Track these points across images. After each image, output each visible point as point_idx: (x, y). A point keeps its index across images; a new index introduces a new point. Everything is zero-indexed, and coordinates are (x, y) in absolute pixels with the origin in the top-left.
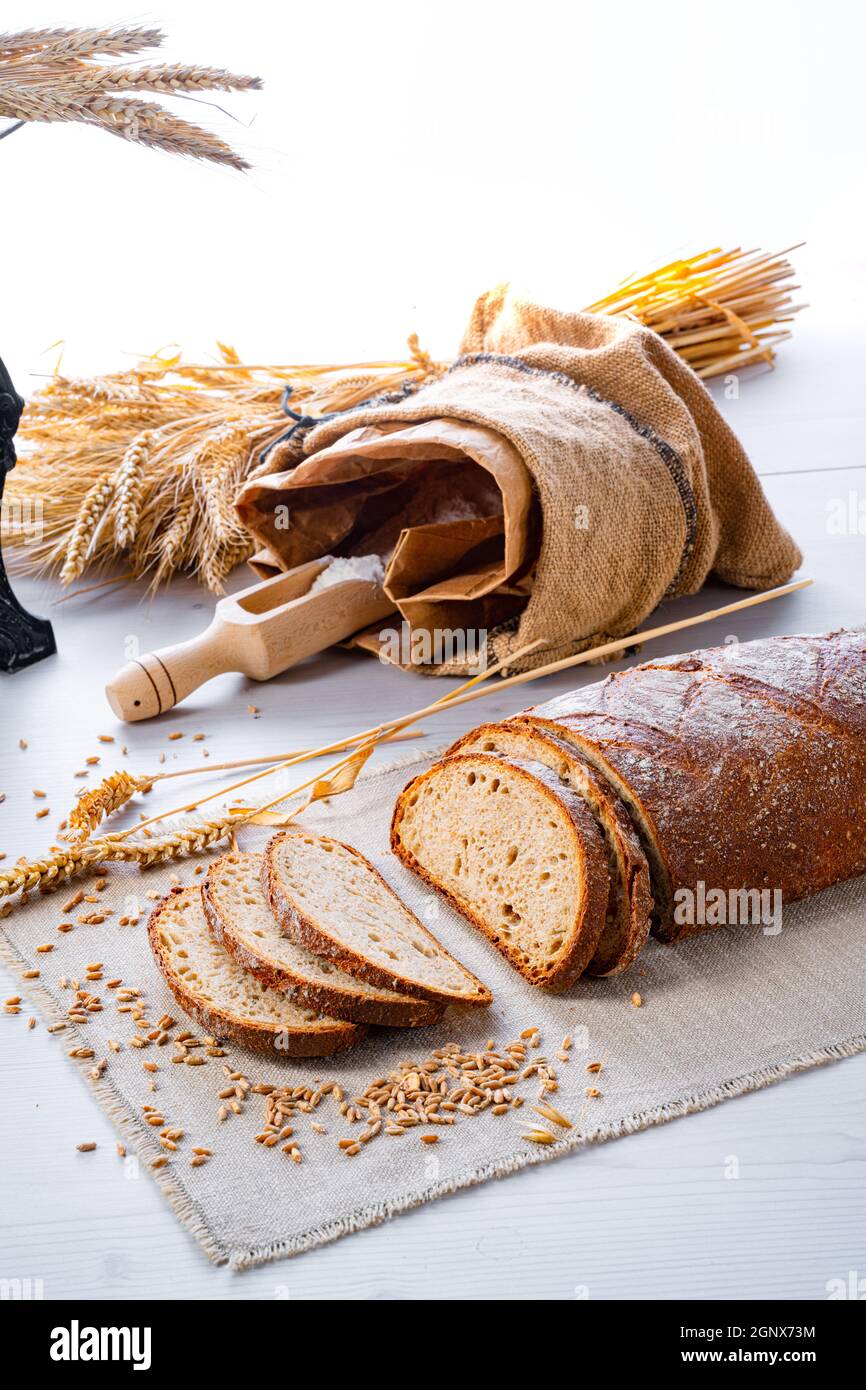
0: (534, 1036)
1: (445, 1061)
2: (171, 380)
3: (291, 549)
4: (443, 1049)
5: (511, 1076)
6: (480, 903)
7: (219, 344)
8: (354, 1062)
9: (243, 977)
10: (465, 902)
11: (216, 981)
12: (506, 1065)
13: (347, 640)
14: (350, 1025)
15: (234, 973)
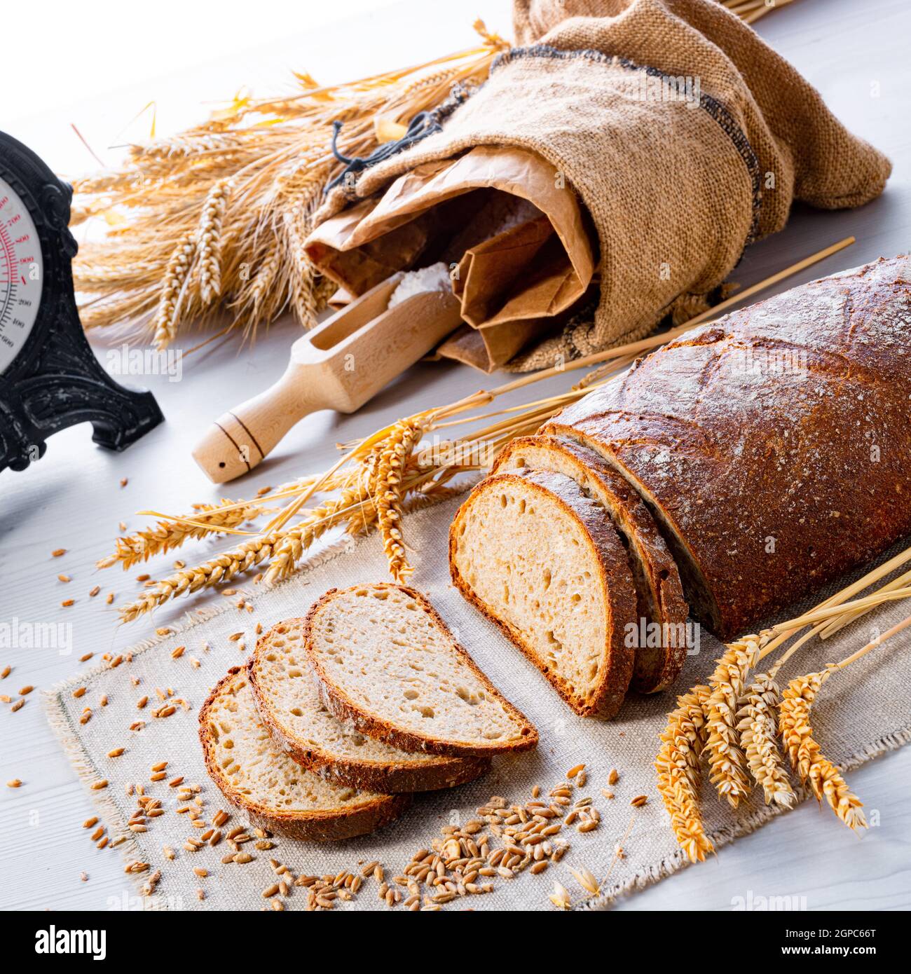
0: (579, 774)
1: (488, 818)
3: (363, 281)
4: (488, 804)
5: (555, 824)
6: (529, 632)
9: (284, 761)
10: (517, 632)
11: (257, 770)
12: (549, 813)
13: (430, 353)
14: (386, 797)
15: (277, 756)
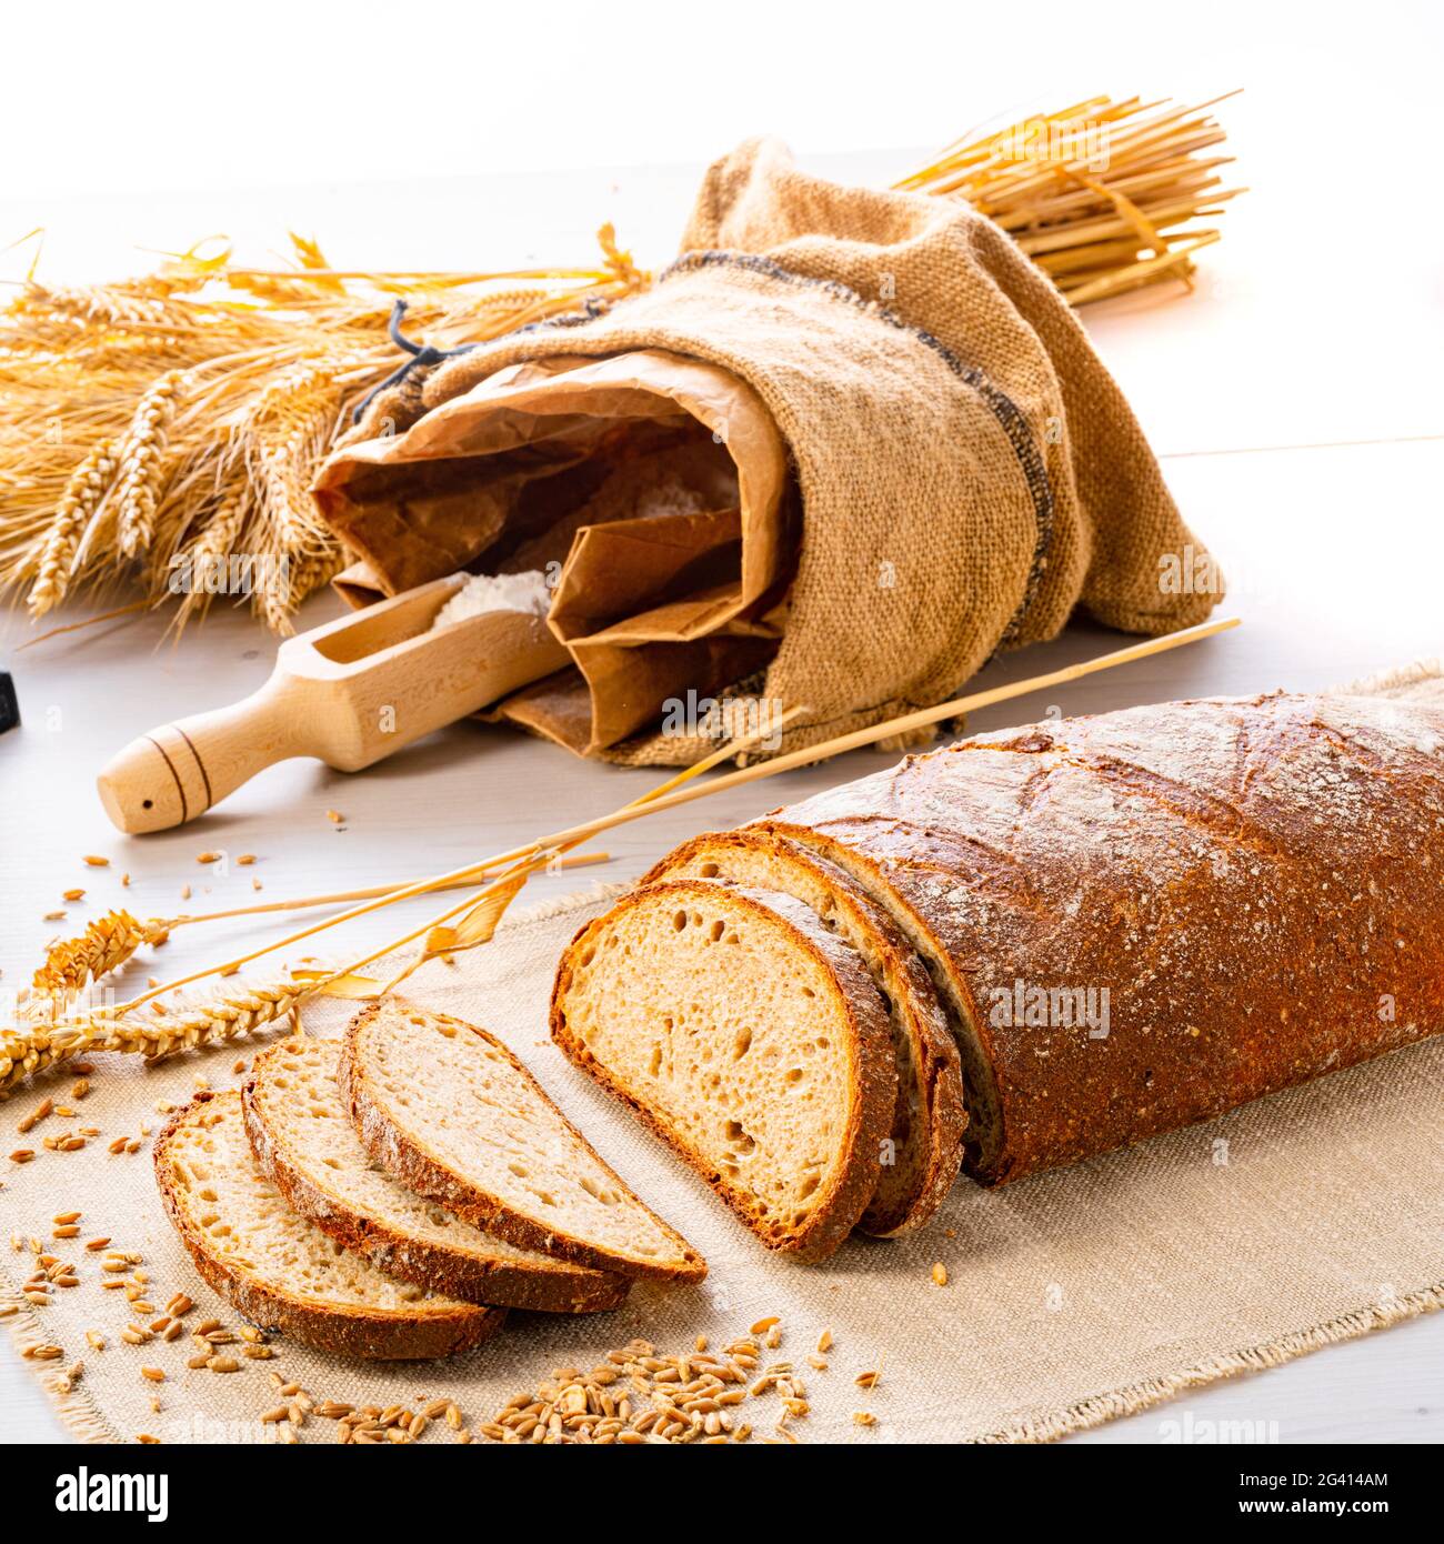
0: (772, 1328)
1: (628, 1368)
2: (215, 292)
3: (402, 562)
4: (626, 1349)
5: (733, 1391)
6: (691, 1121)
7: (293, 236)
8: (482, 1369)
9: (305, 1232)
10: (666, 1119)
11: (261, 1239)
12: (727, 1374)
13: (489, 709)
14: (476, 1309)
15: (292, 1225)
